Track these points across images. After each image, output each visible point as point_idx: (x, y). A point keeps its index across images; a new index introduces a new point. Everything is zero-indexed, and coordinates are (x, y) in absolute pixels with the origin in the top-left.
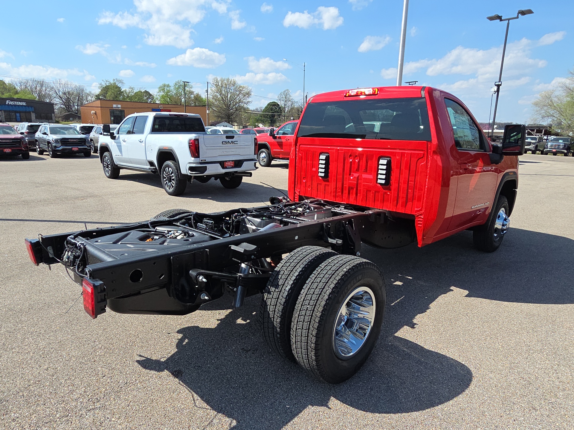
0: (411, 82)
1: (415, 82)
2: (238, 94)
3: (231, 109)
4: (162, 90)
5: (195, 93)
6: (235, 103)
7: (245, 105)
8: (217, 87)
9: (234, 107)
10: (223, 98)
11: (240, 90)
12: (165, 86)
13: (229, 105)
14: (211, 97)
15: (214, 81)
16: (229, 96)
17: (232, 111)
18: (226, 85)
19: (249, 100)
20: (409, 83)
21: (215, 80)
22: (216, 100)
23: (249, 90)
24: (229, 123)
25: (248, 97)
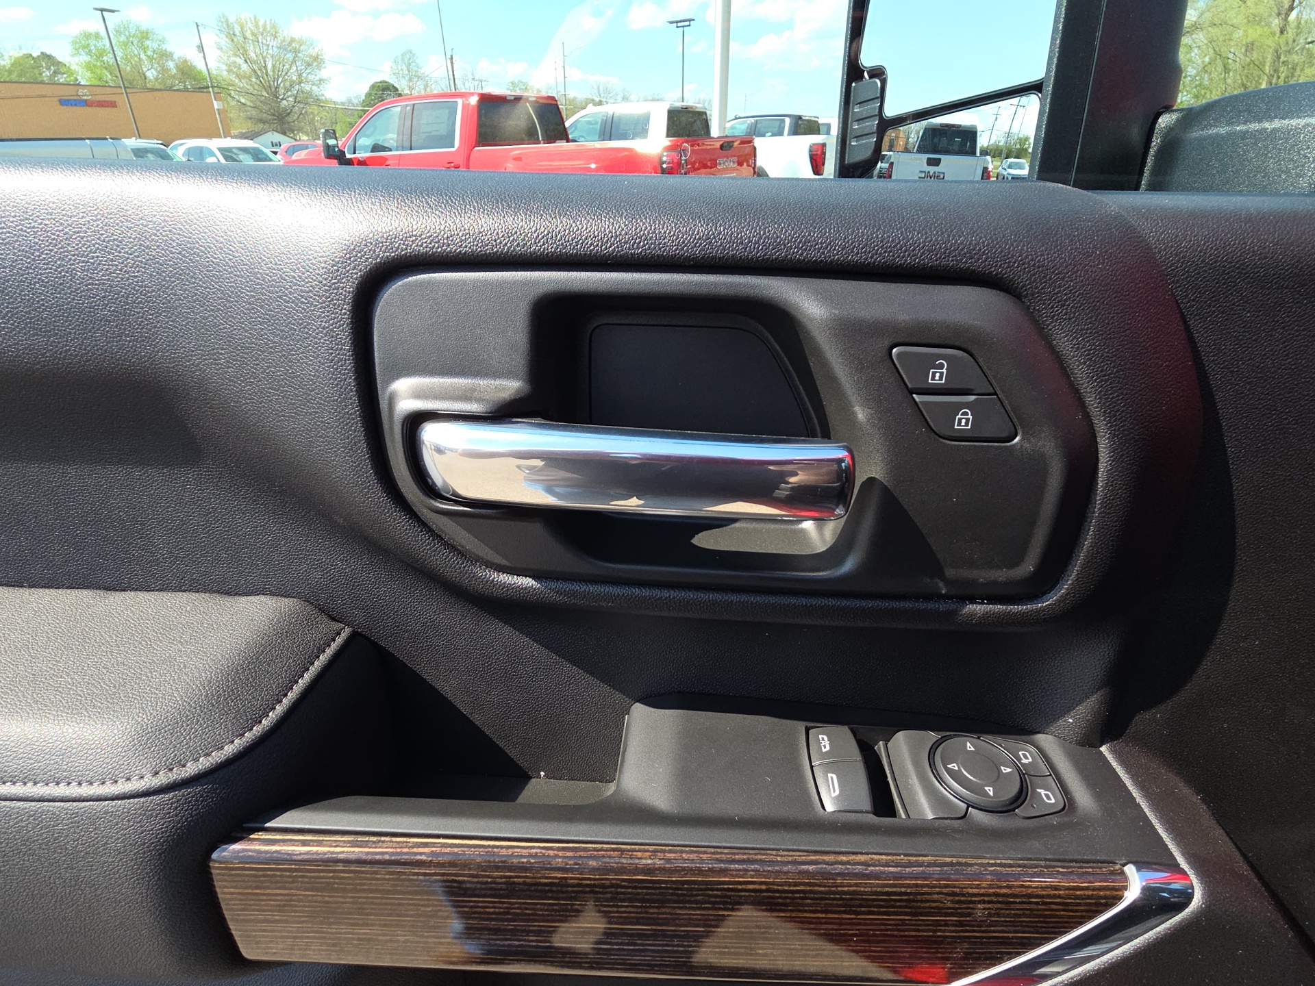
0: (680, 21)
1: (690, 20)
2: (291, 59)
3: (283, 99)
4: (84, 47)
5: (175, 57)
6: (288, 84)
7: (315, 88)
8: (232, 40)
9: (289, 93)
10: (255, 72)
11: (292, 47)
12: (87, 36)
13: (276, 88)
14: (224, 67)
15: (220, 24)
16: (270, 66)
17: (284, 102)
18: (253, 34)
19: (323, 74)
20: (677, 22)
21: (222, 22)
22: (238, 76)
23: (316, 50)
24: (284, 134)
25: (319, 67)
